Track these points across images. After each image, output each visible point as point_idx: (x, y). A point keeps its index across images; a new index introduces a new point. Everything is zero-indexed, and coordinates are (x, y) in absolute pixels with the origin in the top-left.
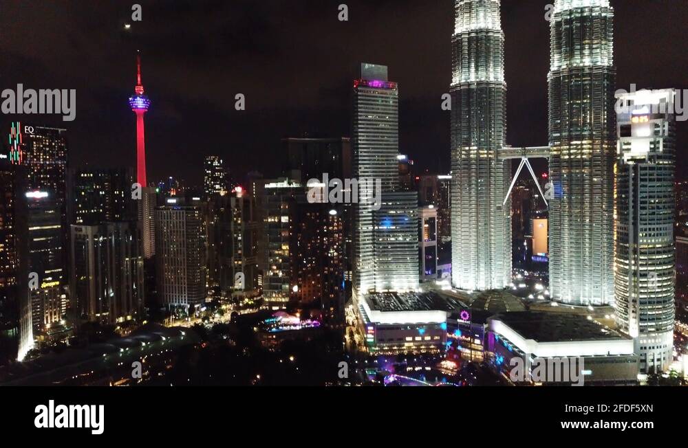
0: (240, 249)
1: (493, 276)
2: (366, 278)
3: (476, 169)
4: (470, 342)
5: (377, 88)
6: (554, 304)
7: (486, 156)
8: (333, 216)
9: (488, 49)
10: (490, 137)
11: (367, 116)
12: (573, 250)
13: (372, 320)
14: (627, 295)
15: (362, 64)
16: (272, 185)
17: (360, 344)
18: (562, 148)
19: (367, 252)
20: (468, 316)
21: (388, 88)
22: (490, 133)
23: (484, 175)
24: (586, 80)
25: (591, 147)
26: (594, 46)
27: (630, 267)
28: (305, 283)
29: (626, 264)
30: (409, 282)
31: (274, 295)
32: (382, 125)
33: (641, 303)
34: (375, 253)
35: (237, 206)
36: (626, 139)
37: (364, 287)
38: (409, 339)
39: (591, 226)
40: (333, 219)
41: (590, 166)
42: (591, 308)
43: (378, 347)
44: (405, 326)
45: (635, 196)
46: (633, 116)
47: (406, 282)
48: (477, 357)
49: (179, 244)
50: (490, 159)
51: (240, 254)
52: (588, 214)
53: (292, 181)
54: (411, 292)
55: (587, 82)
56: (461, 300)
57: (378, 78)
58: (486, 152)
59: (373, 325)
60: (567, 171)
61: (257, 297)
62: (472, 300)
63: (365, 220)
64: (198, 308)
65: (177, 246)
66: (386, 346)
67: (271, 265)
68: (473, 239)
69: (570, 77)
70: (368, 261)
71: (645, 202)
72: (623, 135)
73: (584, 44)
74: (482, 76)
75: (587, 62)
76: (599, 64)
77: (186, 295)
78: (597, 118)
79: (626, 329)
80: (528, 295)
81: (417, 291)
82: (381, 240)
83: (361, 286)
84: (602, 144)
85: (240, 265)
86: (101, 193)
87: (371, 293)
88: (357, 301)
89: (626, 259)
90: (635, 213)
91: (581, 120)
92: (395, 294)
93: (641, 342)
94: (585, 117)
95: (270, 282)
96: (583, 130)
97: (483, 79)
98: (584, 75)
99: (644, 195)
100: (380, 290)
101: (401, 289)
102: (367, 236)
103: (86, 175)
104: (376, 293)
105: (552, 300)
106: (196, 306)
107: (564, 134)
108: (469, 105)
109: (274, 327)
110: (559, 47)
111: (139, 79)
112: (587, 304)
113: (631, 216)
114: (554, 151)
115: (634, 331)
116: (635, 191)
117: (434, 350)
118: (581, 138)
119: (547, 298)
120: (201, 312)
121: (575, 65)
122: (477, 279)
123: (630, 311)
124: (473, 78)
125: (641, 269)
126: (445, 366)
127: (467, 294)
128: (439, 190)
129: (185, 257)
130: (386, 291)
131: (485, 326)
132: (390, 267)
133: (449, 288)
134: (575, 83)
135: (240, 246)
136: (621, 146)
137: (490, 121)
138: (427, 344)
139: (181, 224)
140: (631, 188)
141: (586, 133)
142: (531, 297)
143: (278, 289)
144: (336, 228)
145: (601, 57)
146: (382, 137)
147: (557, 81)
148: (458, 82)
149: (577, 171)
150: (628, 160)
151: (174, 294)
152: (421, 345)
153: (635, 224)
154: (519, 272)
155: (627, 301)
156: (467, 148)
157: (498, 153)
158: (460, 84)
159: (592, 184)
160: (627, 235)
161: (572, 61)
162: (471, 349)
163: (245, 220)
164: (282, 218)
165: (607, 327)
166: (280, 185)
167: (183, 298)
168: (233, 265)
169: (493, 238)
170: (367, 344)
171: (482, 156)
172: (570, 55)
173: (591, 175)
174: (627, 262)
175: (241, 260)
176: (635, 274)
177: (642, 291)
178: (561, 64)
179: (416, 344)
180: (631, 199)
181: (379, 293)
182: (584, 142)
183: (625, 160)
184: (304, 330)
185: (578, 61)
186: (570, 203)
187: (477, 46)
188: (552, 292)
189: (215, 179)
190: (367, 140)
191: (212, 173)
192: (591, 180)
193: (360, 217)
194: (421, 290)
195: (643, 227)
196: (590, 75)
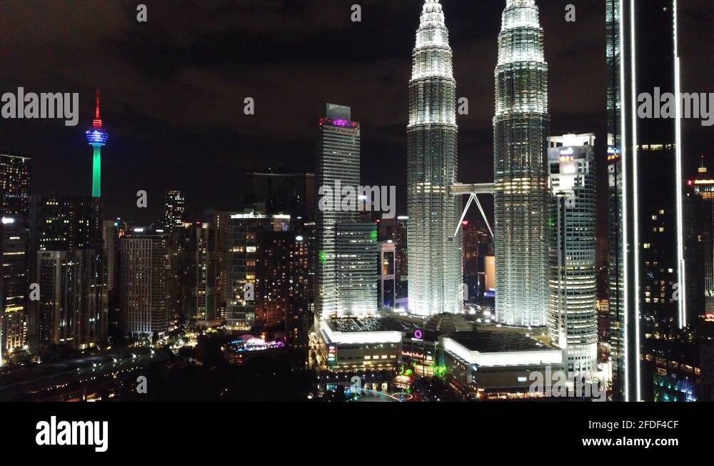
0: (204, 279)
1: (445, 302)
2: (328, 304)
3: (430, 203)
4: (422, 359)
5: (341, 126)
6: (499, 326)
7: (438, 191)
8: (299, 242)
9: (441, 94)
10: (442, 174)
11: (331, 152)
12: (515, 276)
13: (333, 341)
14: (557, 311)
15: (327, 104)
16: (239, 216)
17: (322, 363)
18: (505, 184)
19: (329, 279)
20: (421, 335)
21: (351, 127)
22: (443, 171)
23: (437, 208)
24: (524, 125)
25: (529, 183)
26: (532, 95)
27: (559, 287)
28: (270, 307)
29: (556, 284)
30: (368, 308)
31: (237, 324)
32: (345, 161)
33: (569, 318)
34: (337, 280)
35: (202, 237)
36: (555, 176)
37: (326, 313)
38: (367, 357)
39: (530, 254)
40: (299, 244)
41: (529, 201)
42: (530, 328)
43: (339, 365)
44: (364, 345)
45: (562, 224)
46: (561, 156)
47: (366, 308)
48: (429, 373)
49: (144, 271)
50: (443, 194)
51: (204, 284)
52: (527, 243)
53: (258, 212)
54: (370, 317)
55: (525, 127)
56: (415, 323)
57: (341, 117)
58: (438, 187)
59: (334, 344)
60: (509, 204)
61: (220, 326)
62: (425, 323)
63: (328, 249)
64: (162, 336)
65: (143, 274)
66: (346, 365)
67: (235, 295)
68: (427, 267)
69: (511, 121)
70: (330, 288)
71: (571, 230)
72: (553, 172)
73: (523, 93)
74: (436, 119)
75: (525, 109)
76: (535, 111)
77: (150, 323)
78: (535, 159)
79: (557, 341)
80: (476, 319)
81: (375, 316)
82: (342, 267)
83: (323, 311)
84: (539, 181)
85: (204, 295)
86: (65, 221)
87: (333, 318)
88: (319, 326)
89: (556, 279)
90: (563, 239)
91: (521, 159)
92: (355, 319)
93: (569, 353)
94: (524, 157)
95: (234, 311)
96: (523, 169)
97: (436, 122)
98: (523, 121)
99: (570, 223)
100: (341, 315)
101: (361, 314)
102: (330, 264)
103: (51, 203)
104: (337, 318)
105: (497, 323)
106: (160, 334)
107: (506, 172)
108: (424, 144)
109: (240, 347)
110: (502, 95)
111: (98, 112)
112: (527, 325)
113: (559, 241)
114: (499, 187)
115: (563, 343)
116: (562, 219)
117: (390, 367)
118: (521, 175)
119: (493, 322)
120: (164, 340)
121: (515, 111)
122: (431, 306)
123: (559, 325)
124: (427, 121)
125: (568, 288)
126: (400, 381)
127: (422, 319)
128: (399, 230)
129: (151, 286)
130: (347, 316)
131: (436, 343)
132: (351, 293)
133: (406, 314)
134: (517, 127)
135: (204, 276)
136: (551, 183)
137: (442, 160)
138: (384, 363)
139: (148, 253)
140: (559, 217)
141: (525, 171)
142: (479, 320)
143: (242, 318)
144: (301, 253)
145: (536, 105)
146: (345, 171)
147: (500, 124)
148: (414, 124)
149: (518, 205)
150: (557, 194)
151: (138, 322)
152: (379, 364)
153: (562, 249)
154: (472, 306)
155: (557, 317)
156: (422, 184)
157: (449, 189)
158: (416, 125)
159: (530, 217)
160: (556, 258)
161: (513, 108)
162: (424, 365)
163: (210, 249)
164: (247, 248)
165: (541, 342)
166: (245, 216)
167: (147, 326)
168: (197, 294)
169: (445, 267)
170: (328, 363)
171: (434, 191)
172: (511, 102)
173: (530, 209)
174: (557, 282)
175: (204, 290)
176: (563, 293)
177: (569, 307)
178: (503, 110)
179: (373, 362)
180: (559, 227)
181: (340, 318)
182: (523, 179)
183: (554, 194)
184: (269, 350)
185: (518, 108)
186: (512, 234)
187: (432, 91)
188: (497, 315)
189: (177, 213)
190: (331, 174)
191: (174, 208)
192: (530, 213)
193: (323, 245)
194: (379, 316)
195: (570, 251)
196: (528, 120)
